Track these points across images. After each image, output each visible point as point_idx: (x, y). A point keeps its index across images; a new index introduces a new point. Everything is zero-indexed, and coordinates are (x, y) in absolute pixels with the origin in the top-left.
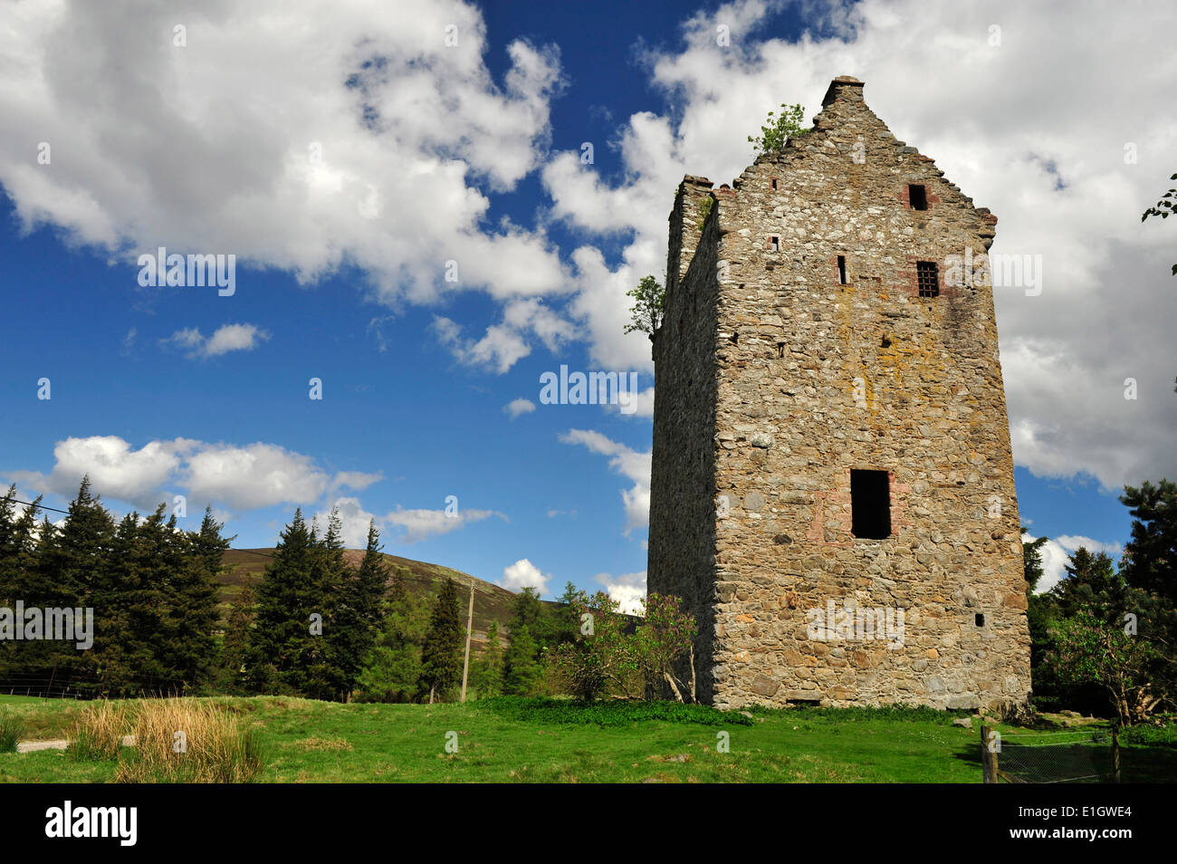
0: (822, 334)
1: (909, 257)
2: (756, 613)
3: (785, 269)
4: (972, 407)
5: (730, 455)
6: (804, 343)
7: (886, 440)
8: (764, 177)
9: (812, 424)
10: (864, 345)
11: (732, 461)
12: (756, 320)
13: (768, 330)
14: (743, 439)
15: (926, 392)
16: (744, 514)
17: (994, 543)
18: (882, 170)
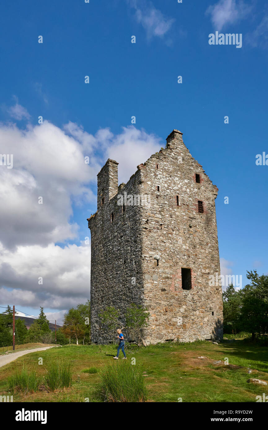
0: (173, 222)
1: (196, 199)
2: (157, 314)
3: (162, 198)
4: (212, 250)
5: (147, 262)
6: (168, 225)
7: (191, 259)
8: (154, 163)
9: (171, 253)
10: (184, 227)
11: (148, 264)
12: (154, 215)
13: (157, 219)
14: (151, 257)
15: (201, 244)
16: (152, 282)
17: (216, 291)
18: (188, 167)
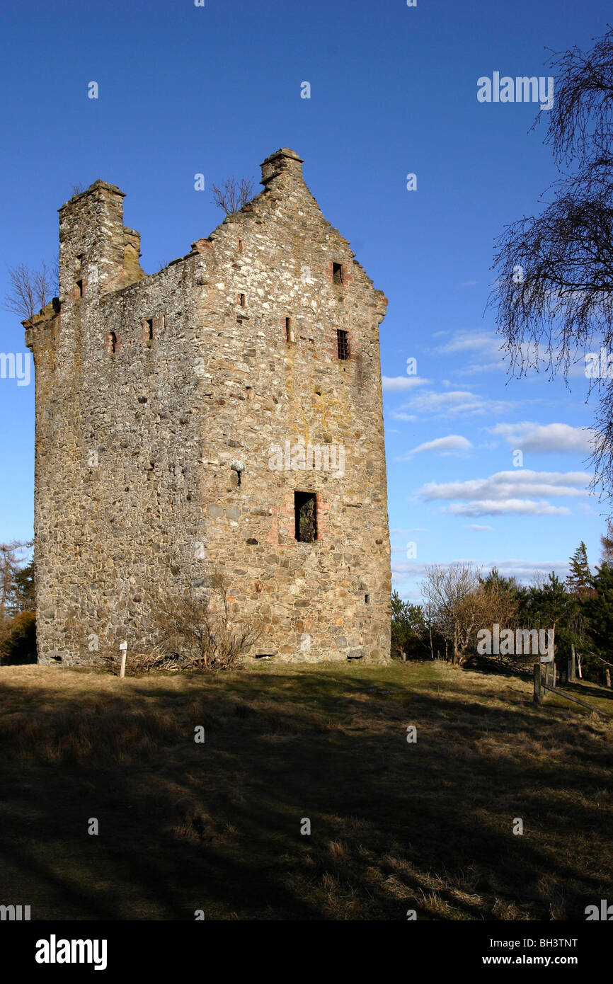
0: (276, 382)
1: (332, 325)
2: (236, 595)
3: (250, 324)
4: (368, 449)
5: (215, 476)
6: (264, 389)
8: (233, 237)
10: (303, 394)
11: (218, 481)
12: (231, 366)
13: (239, 375)
14: (225, 464)
15: (342, 435)
16: (227, 522)
17: (377, 547)
18: (315, 246)
